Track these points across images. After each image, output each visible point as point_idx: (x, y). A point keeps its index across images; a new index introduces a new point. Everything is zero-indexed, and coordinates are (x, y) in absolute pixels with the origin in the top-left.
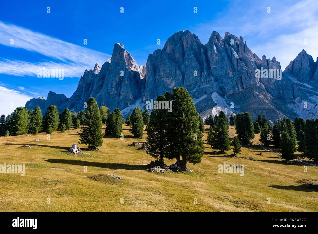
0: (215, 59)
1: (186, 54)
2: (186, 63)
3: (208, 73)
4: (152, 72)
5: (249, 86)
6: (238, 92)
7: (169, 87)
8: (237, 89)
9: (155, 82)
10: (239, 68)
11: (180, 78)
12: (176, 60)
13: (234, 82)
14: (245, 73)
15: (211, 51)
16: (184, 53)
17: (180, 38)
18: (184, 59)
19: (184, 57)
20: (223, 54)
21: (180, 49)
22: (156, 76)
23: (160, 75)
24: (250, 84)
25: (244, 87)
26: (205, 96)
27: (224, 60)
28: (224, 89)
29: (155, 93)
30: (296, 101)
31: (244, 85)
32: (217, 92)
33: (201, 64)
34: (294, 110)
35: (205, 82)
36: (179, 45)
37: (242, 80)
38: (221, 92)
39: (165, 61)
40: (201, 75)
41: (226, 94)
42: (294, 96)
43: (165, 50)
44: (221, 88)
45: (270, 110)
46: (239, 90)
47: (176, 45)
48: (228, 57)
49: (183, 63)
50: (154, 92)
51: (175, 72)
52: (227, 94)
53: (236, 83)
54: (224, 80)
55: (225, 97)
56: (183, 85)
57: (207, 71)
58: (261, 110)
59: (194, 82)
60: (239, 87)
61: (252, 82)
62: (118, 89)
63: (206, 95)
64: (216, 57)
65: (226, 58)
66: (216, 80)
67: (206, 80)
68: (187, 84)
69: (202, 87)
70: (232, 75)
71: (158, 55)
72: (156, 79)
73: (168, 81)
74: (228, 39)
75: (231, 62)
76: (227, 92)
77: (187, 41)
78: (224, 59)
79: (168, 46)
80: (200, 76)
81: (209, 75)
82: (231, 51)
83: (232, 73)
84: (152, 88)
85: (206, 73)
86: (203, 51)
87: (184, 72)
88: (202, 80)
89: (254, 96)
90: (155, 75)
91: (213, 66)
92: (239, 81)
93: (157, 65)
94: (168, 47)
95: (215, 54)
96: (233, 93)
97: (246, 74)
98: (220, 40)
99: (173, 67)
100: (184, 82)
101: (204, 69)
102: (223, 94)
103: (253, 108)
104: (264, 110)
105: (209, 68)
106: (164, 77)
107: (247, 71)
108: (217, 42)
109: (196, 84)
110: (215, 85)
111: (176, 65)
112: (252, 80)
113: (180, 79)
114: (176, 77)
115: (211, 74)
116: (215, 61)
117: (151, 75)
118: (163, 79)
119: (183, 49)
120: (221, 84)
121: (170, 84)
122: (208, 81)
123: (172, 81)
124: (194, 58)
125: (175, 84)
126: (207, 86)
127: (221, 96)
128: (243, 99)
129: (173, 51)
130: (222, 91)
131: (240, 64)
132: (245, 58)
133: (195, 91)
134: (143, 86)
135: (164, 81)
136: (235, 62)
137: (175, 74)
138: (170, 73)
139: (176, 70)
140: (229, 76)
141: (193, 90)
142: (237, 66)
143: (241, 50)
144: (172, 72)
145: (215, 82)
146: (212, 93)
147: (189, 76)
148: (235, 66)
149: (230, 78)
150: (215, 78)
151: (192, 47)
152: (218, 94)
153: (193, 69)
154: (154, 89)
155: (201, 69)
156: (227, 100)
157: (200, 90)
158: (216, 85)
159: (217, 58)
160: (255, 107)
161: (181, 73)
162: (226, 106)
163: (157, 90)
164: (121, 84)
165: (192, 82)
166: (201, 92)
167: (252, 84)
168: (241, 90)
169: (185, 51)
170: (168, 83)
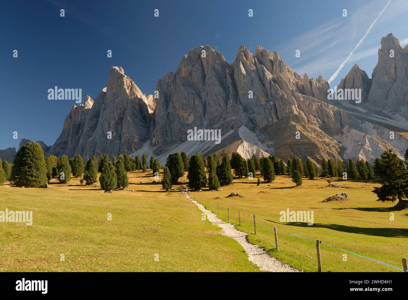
0: (243, 83)
1: (207, 77)
2: (208, 89)
3: (235, 102)
4: (163, 104)
5: (284, 115)
6: (272, 123)
7: (187, 122)
8: (271, 119)
9: (167, 116)
10: (273, 92)
11: (200, 109)
12: (195, 86)
13: (267, 110)
14: (279, 99)
15: (238, 71)
16: (204, 76)
17: (198, 56)
18: (204, 84)
19: (205, 82)
20: (252, 76)
21: (199, 71)
22: (168, 109)
23: (174, 107)
24: (286, 112)
25: (279, 117)
26: (231, 132)
27: (254, 83)
28: (255, 120)
29: (168, 131)
30: (344, 130)
31: (279, 113)
32: (247, 126)
33: (226, 89)
34: (342, 142)
35: (231, 113)
36: (197, 66)
37: (276, 108)
38: (251, 125)
39: (179, 88)
40: (227, 104)
41: (257, 127)
42: (341, 125)
43: (179, 74)
44: (252, 120)
45: (309, 144)
46: (273, 121)
47: (193, 66)
48: (259, 79)
49: (204, 89)
50: (166, 130)
51: (193, 102)
52: (259, 127)
53: (269, 113)
54: (255, 109)
55: (257, 131)
56: (204, 119)
57: (233, 99)
58: (299, 145)
59: (218, 113)
60: (273, 118)
61: (287, 110)
62: (117, 129)
63: (233, 130)
64: (244, 79)
65: (257, 80)
66: (246, 110)
67: (233, 111)
68: (210, 117)
69: (228, 119)
70: (265, 102)
71: (170, 80)
72: (168, 113)
73: (185, 114)
74: (260, 54)
75: (263, 85)
76: (258, 125)
77: (208, 60)
78: (254, 81)
79: (183, 67)
80: (225, 105)
81: (236, 103)
82: (263, 72)
83: (265, 99)
84: (164, 126)
85: (232, 102)
86: (228, 73)
87: (205, 101)
88: (228, 110)
89: (289, 127)
90: (167, 106)
91: (241, 92)
92: (273, 109)
93: (169, 94)
94: (183, 69)
95: (242, 76)
96: (267, 125)
97: (281, 99)
98: (249, 56)
99: (190, 96)
100: (206, 114)
101: (230, 97)
102: (254, 128)
103: (288, 144)
104: (302, 144)
105: (237, 95)
106: (179, 110)
107: (281, 96)
108: (245, 59)
109: (220, 117)
110: (243, 117)
111: (194, 92)
112: (287, 107)
113: (201, 111)
114: (194, 108)
115: (238, 102)
116: (243, 84)
117: (162, 108)
118: (177, 112)
119: (203, 70)
120: (252, 115)
121: (188, 118)
122: (235, 111)
123: (189, 115)
124: (216, 82)
125: (194, 118)
126: (234, 118)
127: (251, 130)
128: (278, 132)
129: (190, 74)
130: (253, 124)
131: (273, 87)
132: (280, 79)
133: (219, 126)
134: (152, 123)
135: (179, 115)
136: (268, 86)
137: (193, 104)
138: (186, 103)
139: (194, 100)
140: (262, 103)
141: (218, 124)
142: (270, 90)
143: (276, 68)
144: (189, 103)
145: (244, 112)
146: (240, 126)
147: (212, 106)
148: (268, 90)
149: (262, 105)
150: (244, 107)
151: (213, 67)
152: (248, 127)
153: (216, 96)
154: (167, 127)
155: (226, 96)
156: (258, 135)
157: (225, 124)
158: (245, 117)
159: (245, 81)
160: (292, 142)
161: (201, 102)
162: (257, 143)
163: (170, 128)
164: (122, 123)
165: (216, 114)
166: (226, 127)
167: (288, 112)
168: (275, 121)
169: (206, 74)
170: (185, 117)
